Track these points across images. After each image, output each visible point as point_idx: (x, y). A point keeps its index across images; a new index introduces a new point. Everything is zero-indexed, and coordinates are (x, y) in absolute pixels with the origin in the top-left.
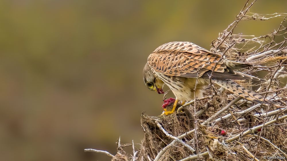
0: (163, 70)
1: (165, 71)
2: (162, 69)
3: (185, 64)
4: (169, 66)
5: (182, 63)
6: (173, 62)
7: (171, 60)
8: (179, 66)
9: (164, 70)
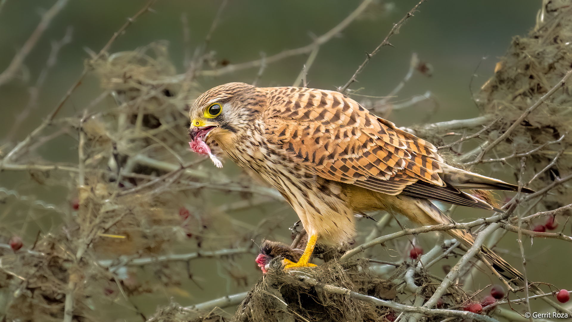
0: (314, 162)
1: (321, 163)
2: (311, 158)
3: (365, 150)
4: (330, 150)
5: (359, 148)
6: (339, 141)
7: (333, 137)
8: (354, 156)
9: (317, 160)
